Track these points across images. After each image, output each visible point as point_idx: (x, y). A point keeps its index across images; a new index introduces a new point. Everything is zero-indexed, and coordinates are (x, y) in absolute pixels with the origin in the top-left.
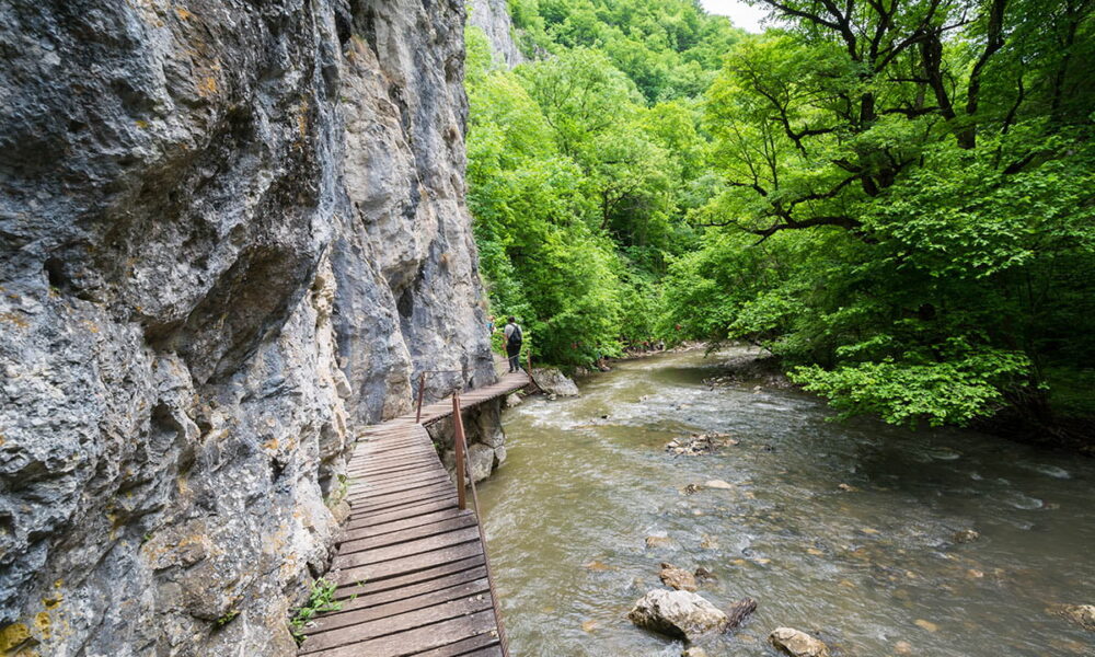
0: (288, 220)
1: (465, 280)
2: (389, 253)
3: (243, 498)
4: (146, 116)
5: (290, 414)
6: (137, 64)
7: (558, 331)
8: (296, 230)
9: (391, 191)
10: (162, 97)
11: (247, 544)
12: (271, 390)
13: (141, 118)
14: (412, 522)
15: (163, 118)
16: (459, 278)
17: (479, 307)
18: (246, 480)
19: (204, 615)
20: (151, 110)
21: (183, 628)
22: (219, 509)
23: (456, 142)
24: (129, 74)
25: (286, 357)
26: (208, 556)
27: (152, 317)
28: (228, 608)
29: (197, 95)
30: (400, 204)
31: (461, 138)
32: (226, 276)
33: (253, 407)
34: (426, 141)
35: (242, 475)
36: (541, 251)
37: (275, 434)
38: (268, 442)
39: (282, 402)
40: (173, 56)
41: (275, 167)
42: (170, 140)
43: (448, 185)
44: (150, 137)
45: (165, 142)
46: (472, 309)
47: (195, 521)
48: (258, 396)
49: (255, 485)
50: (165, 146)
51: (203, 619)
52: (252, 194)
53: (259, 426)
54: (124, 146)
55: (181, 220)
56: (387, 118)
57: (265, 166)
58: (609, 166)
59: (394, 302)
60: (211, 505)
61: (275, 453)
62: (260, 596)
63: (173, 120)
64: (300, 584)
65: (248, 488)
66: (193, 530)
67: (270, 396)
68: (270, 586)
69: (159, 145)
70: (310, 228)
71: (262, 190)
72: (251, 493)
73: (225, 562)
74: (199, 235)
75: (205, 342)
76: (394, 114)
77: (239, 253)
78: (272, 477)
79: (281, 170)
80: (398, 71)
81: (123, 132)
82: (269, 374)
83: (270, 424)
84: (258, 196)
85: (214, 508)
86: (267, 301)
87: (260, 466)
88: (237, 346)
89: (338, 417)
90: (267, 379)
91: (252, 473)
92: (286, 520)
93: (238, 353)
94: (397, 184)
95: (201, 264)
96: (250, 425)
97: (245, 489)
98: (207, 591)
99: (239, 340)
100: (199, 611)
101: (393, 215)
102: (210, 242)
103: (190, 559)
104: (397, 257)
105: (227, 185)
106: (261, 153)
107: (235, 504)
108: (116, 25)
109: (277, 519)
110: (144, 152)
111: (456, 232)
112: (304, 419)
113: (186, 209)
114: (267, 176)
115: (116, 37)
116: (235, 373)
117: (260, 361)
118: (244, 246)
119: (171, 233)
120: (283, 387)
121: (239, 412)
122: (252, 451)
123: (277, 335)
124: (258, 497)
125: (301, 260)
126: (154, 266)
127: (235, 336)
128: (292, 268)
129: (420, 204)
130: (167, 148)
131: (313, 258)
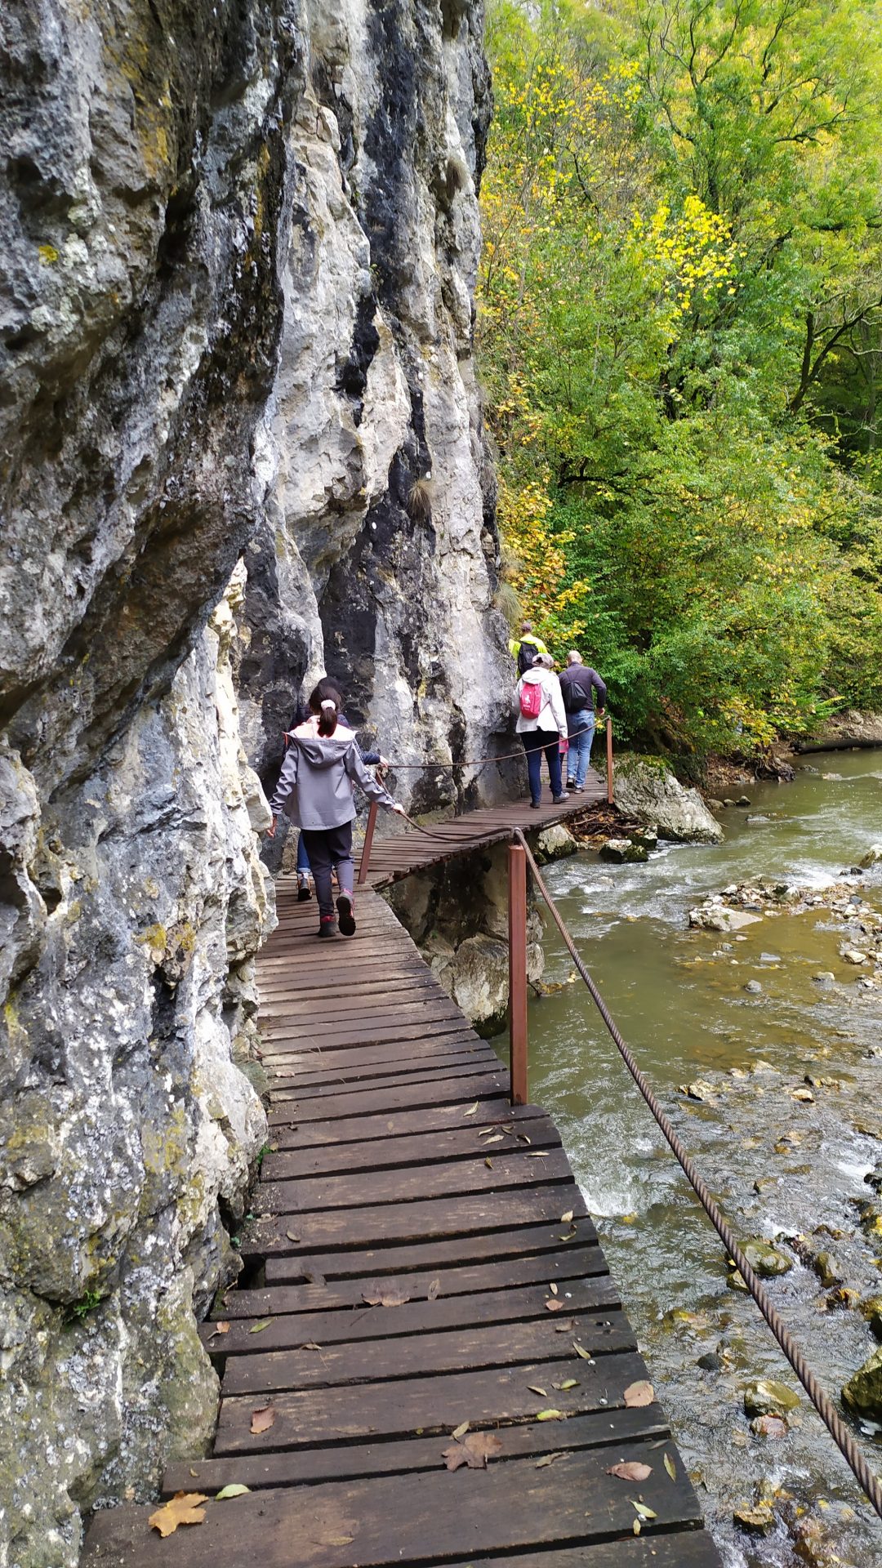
0: (215, 437)
1: (467, 545)
2: (304, 480)
3: (109, 1051)
4: (55, 233)
5: (184, 870)
6: (52, 117)
7: (667, 677)
8: (229, 460)
9: (314, 328)
10: (86, 187)
11: (119, 1151)
12: (152, 817)
13: (48, 240)
14: (407, 1122)
15: (83, 235)
16: (454, 540)
17: (496, 612)
18: (112, 1012)
19: (53, 1292)
20: (64, 219)
21: (20, 1315)
22: (71, 1073)
23: (460, 195)
24: (38, 144)
25: (176, 743)
26: (59, 1173)
27: (12, 674)
28: (92, 1282)
29: (141, 173)
30: (332, 360)
31: (471, 185)
32: (111, 573)
33: (119, 850)
34: (389, 196)
35: (103, 999)
36: (640, 470)
37: (160, 914)
38: (147, 931)
39: (168, 844)
40: (103, 88)
41: (212, 318)
42: (95, 287)
43: (437, 309)
44: (60, 282)
45: (84, 290)
46: (480, 616)
47: (33, 1095)
48: (127, 830)
49: (128, 1024)
50: (84, 302)
51: (52, 1301)
52: (170, 384)
53: (130, 894)
54: (19, 306)
55: (62, 456)
56: (309, 146)
57: (196, 317)
58: (823, 238)
59: (313, 599)
60: (57, 1061)
61: (159, 957)
62: (145, 1261)
63: (99, 240)
64: (208, 1241)
65: (117, 1029)
66: (30, 1115)
67: (148, 829)
68: (161, 1242)
69: (73, 299)
70: (252, 450)
71: (186, 375)
72: (123, 1040)
73: (86, 1186)
74: (85, 486)
75: (55, 715)
76: (324, 135)
77: (137, 520)
78: (153, 1007)
79: (221, 324)
80: (334, 22)
81: (19, 274)
82: (148, 782)
83: (150, 892)
84: (180, 388)
85: (61, 1070)
86: (164, 623)
87: (134, 981)
88: (99, 720)
89: (255, 875)
90: (145, 793)
91: (122, 998)
92: (182, 1102)
93: (97, 738)
94: (328, 313)
95: (81, 552)
96: (116, 893)
97: (111, 1030)
98: (58, 1245)
99: (105, 708)
100: (45, 1284)
101: (315, 387)
102: (101, 502)
103: (30, 1176)
104: (321, 492)
105: (134, 369)
106: (194, 287)
107: (96, 1062)
108: (24, 30)
109: (166, 1100)
110: (49, 318)
111: (450, 428)
112: (209, 883)
113: (73, 432)
114: (196, 338)
115: (22, 59)
116: (87, 777)
117: (131, 754)
118: (146, 504)
119: (46, 487)
120: (175, 811)
121: (98, 868)
122: (120, 949)
123: (164, 691)
124: (135, 1049)
125: (235, 527)
126: (19, 563)
127: (99, 700)
128: (216, 546)
129: (378, 359)
130: (88, 306)
131: (252, 522)
